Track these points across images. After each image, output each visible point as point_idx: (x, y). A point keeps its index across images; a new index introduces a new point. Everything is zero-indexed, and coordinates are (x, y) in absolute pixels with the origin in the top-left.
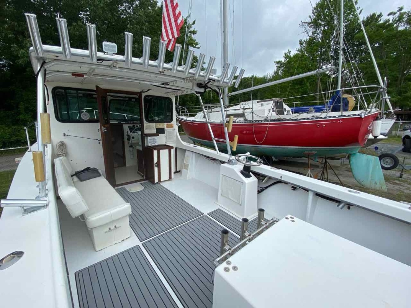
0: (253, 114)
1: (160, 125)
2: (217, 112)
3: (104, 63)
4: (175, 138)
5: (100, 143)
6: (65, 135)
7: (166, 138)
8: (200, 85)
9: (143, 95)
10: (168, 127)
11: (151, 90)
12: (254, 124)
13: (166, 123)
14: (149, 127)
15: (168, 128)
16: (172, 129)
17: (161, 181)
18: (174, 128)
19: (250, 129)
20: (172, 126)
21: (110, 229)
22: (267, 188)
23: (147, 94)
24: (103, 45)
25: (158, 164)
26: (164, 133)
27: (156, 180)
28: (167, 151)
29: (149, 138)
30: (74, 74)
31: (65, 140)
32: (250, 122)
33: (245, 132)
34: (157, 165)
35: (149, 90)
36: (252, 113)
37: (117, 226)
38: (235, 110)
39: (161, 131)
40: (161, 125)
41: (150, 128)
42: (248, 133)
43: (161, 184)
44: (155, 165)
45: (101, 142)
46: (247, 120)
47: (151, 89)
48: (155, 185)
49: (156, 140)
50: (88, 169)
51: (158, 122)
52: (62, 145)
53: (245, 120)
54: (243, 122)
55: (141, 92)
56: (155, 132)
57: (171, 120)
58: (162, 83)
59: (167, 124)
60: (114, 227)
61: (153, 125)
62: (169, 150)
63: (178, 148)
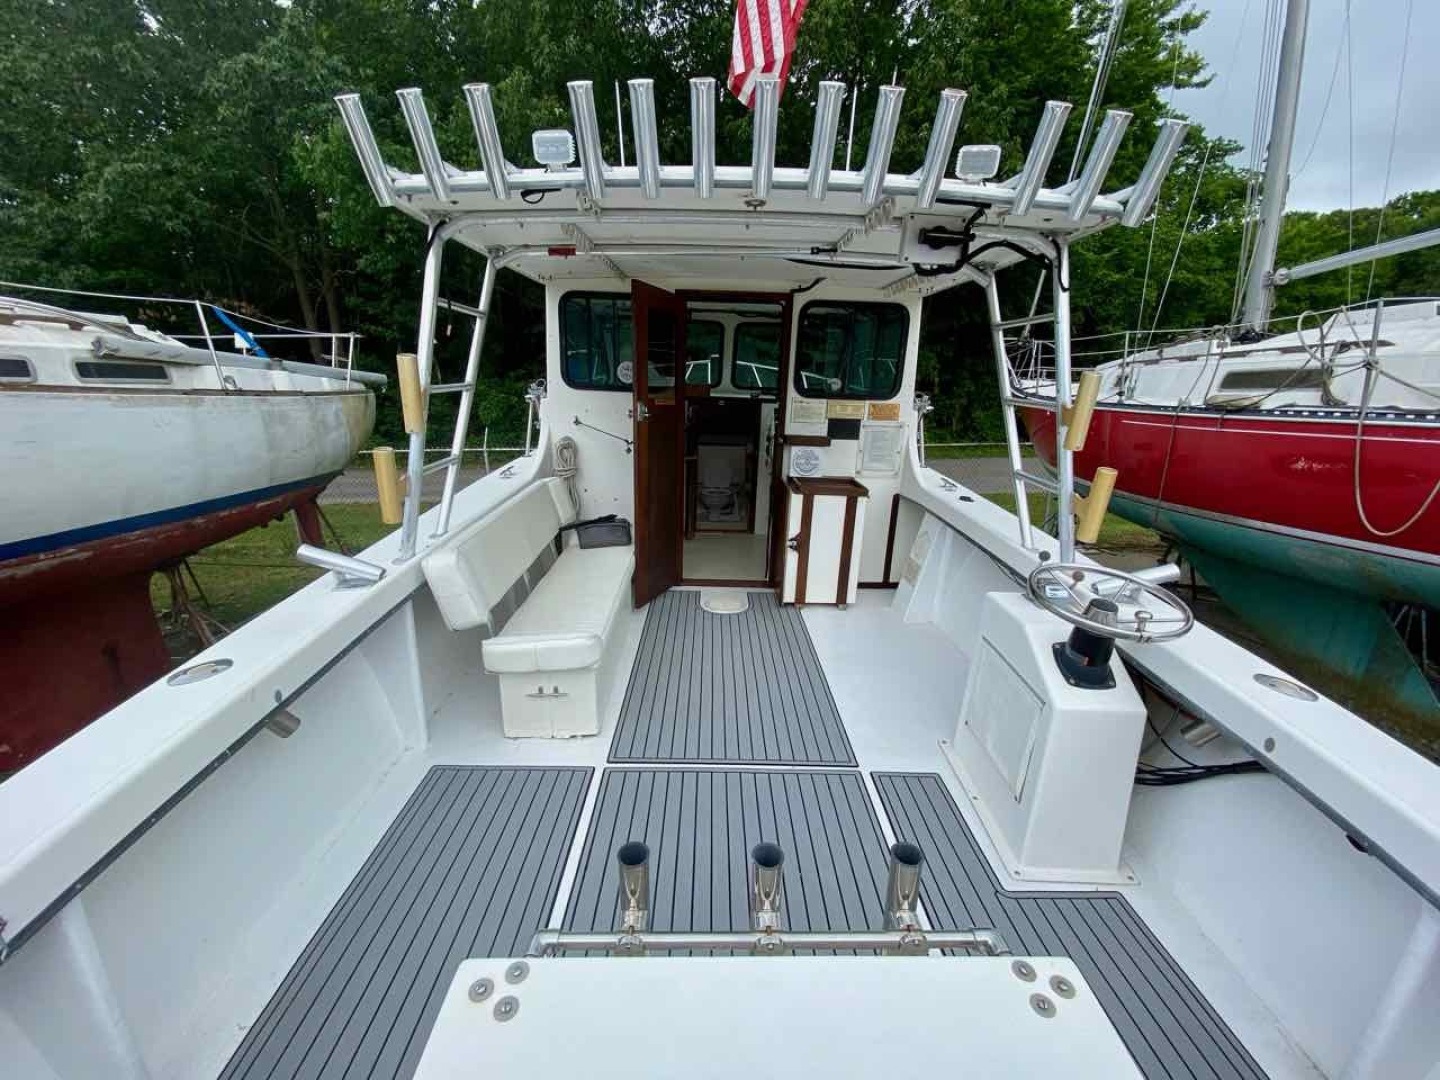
0: (1374, 373)
1: (844, 408)
2: (1182, 359)
3: (550, 200)
4: (899, 460)
5: (629, 450)
6: (577, 422)
7: (861, 455)
8: (932, 238)
9: (799, 301)
10: (876, 415)
11: (824, 282)
12: (1365, 426)
13: (868, 402)
14: (805, 414)
15: (875, 418)
16: (893, 423)
17: (807, 601)
18: (900, 420)
19: (1338, 454)
20: (892, 414)
21: (541, 690)
22: (1211, 772)
23: (812, 298)
24: (534, 141)
25: (802, 544)
26: (856, 437)
27: (789, 595)
28: (842, 501)
29: (795, 450)
30: (553, 251)
31: (578, 436)
32: (1345, 415)
33: (1301, 465)
34: (795, 543)
35: (817, 281)
36: (1369, 366)
37: (561, 690)
38: (1285, 350)
39: (844, 429)
40: (847, 409)
41: (807, 415)
42: (1320, 471)
43: (805, 613)
44: (789, 543)
45: (632, 447)
46: (1337, 404)
47: (823, 279)
48: (783, 611)
49: (817, 458)
50: (611, 518)
51: (841, 395)
52: (568, 445)
53: (1328, 400)
54: (1313, 414)
55: (794, 291)
56: (822, 430)
57: (894, 388)
58: (812, 249)
59: (874, 406)
60: (551, 691)
61: (819, 405)
62: (848, 501)
63: (904, 498)
